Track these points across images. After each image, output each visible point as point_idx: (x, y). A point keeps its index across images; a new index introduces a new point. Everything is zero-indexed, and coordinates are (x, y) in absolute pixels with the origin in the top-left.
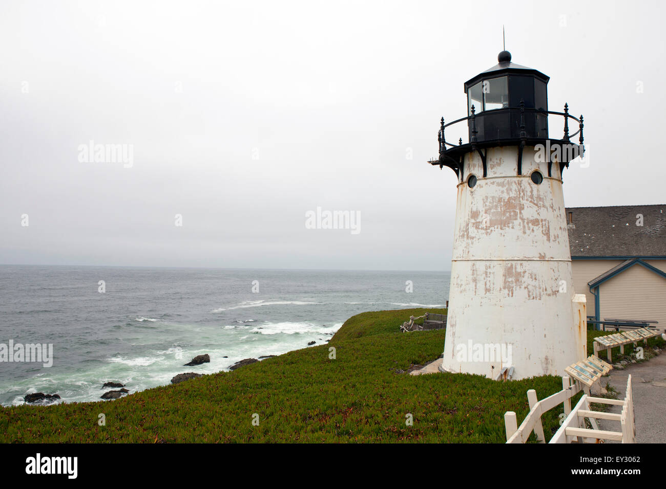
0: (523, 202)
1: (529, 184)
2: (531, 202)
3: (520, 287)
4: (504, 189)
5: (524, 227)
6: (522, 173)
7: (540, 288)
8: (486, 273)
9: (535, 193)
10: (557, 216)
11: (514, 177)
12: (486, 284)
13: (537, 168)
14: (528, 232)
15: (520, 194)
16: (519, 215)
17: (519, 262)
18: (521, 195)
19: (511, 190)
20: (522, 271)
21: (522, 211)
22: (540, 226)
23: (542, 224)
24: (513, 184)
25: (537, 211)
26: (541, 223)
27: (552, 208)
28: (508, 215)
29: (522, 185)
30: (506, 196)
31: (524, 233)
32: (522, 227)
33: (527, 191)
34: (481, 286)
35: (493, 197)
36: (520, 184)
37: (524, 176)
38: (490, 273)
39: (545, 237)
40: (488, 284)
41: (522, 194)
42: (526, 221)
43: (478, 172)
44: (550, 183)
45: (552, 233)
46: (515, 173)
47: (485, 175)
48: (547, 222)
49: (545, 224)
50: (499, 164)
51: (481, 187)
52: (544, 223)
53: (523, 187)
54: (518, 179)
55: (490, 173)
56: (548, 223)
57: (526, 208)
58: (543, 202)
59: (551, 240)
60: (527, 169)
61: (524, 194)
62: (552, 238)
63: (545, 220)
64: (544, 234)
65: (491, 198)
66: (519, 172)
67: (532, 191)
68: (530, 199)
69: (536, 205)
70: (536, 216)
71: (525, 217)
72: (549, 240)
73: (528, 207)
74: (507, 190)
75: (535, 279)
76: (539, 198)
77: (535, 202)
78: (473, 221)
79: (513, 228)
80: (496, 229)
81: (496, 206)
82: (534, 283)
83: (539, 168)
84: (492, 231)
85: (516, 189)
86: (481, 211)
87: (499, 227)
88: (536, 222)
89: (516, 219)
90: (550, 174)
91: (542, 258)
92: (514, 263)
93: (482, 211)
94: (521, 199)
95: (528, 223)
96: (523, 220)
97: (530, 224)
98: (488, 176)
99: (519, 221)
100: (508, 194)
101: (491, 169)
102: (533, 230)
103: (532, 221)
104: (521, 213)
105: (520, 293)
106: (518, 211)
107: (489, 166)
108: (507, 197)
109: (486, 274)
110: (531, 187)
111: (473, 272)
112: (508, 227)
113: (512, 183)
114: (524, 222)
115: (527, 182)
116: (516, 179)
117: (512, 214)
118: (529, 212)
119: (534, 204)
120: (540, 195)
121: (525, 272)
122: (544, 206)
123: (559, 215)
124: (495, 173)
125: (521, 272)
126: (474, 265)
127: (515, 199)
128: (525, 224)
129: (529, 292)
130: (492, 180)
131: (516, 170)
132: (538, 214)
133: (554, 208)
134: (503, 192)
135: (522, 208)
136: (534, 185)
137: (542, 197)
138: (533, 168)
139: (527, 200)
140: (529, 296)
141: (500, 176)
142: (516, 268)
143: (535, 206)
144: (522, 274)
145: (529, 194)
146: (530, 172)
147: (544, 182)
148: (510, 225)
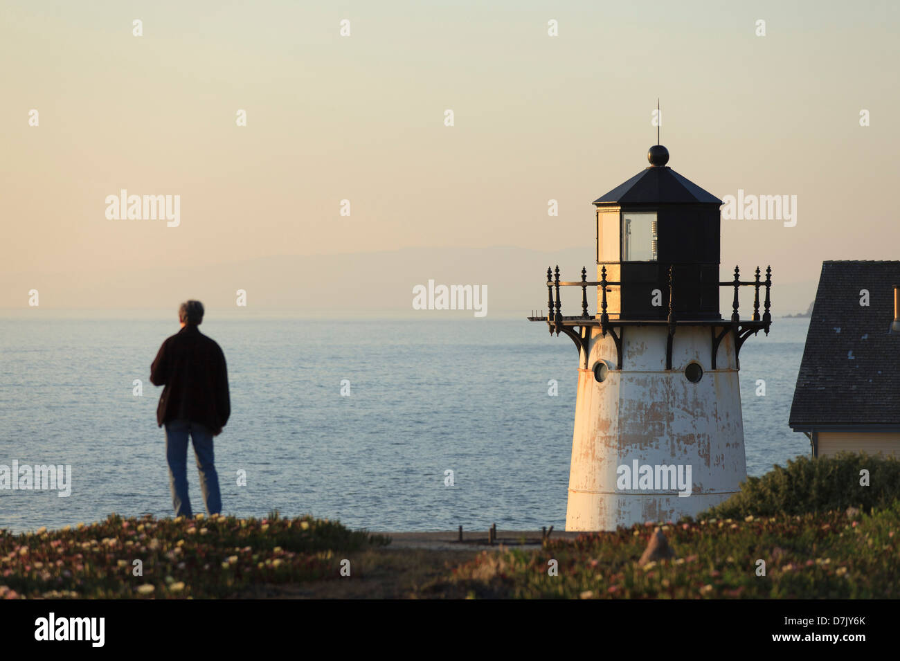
0: (672, 410)
1: (683, 382)
2: (684, 409)
4: (648, 389)
5: (673, 446)
6: (673, 367)
9: (690, 396)
10: (724, 427)
11: (661, 372)
13: (695, 358)
14: (678, 453)
15: (668, 398)
16: (665, 430)
17: (665, 497)
18: (670, 400)
19: (656, 391)
20: (668, 509)
21: (671, 424)
22: (696, 444)
23: (699, 441)
24: (660, 383)
25: (692, 423)
26: (697, 441)
27: (715, 416)
28: (650, 428)
29: (672, 384)
30: (648, 402)
31: (673, 454)
32: (669, 446)
33: (678, 394)
35: (631, 401)
36: (668, 382)
37: (675, 372)
38: (624, 512)
39: (703, 460)
41: (671, 398)
42: (676, 438)
43: (610, 359)
44: (714, 379)
45: (714, 453)
46: (663, 367)
47: (620, 365)
48: (707, 437)
49: (704, 441)
50: (641, 352)
51: (613, 383)
52: (702, 439)
53: (673, 388)
54: (667, 375)
55: (627, 364)
56: (708, 439)
57: (676, 417)
58: (702, 409)
59: (712, 464)
60: (682, 359)
61: (674, 398)
62: (713, 461)
63: (704, 435)
64: (701, 456)
65: (628, 403)
66: (669, 366)
67: (685, 395)
68: (682, 406)
69: (692, 414)
70: (691, 431)
71: (674, 432)
72: (708, 463)
73: (679, 417)
74: (650, 391)
76: (696, 403)
77: (690, 410)
78: (601, 434)
79: (657, 448)
80: (634, 450)
81: (635, 415)
83: (697, 357)
84: (628, 451)
85: (663, 391)
86: (612, 421)
87: (638, 447)
88: (689, 439)
89: (662, 435)
90: (714, 366)
91: (697, 491)
92: (657, 498)
93: (615, 420)
94: (670, 405)
95: (678, 441)
96: (671, 436)
97: (682, 443)
98: (624, 369)
99: (667, 437)
100: (652, 397)
101: (629, 359)
102: (685, 451)
103: (684, 437)
104: (668, 425)
106: (665, 423)
107: (625, 354)
108: (650, 403)
109: (620, 514)
110: (685, 388)
111: (600, 511)
112: (651, 446)
113: (657, 381)
114: (673, 439)
115: (679, 378)
116: (664, 376)
117: (657, 427)
118: (681, 425)
119: (689, 412)
120: (697, 399)
121: (672, 511)
122: (703, 415)
123: (726, 425)
124: (634, 365)
125: (666, 511)
126: (602, 499)
127: (661, 405)
128: (675, 442)
130: (630, 376)
131: (665, 362)
132: (694, 426)
133: (718, 416)
134: (644, 394)
135: (671, 418)
136: (690, 385)
137: (699, 401)
138: (690, 358)
139: (678, 407)
141: (641, 370)
142: (660, 506)
143: (689, 415)
144: (669, 514)
145: (681, 397)
146: (685, 365)
147: (705, 377)
148: (654, 444)
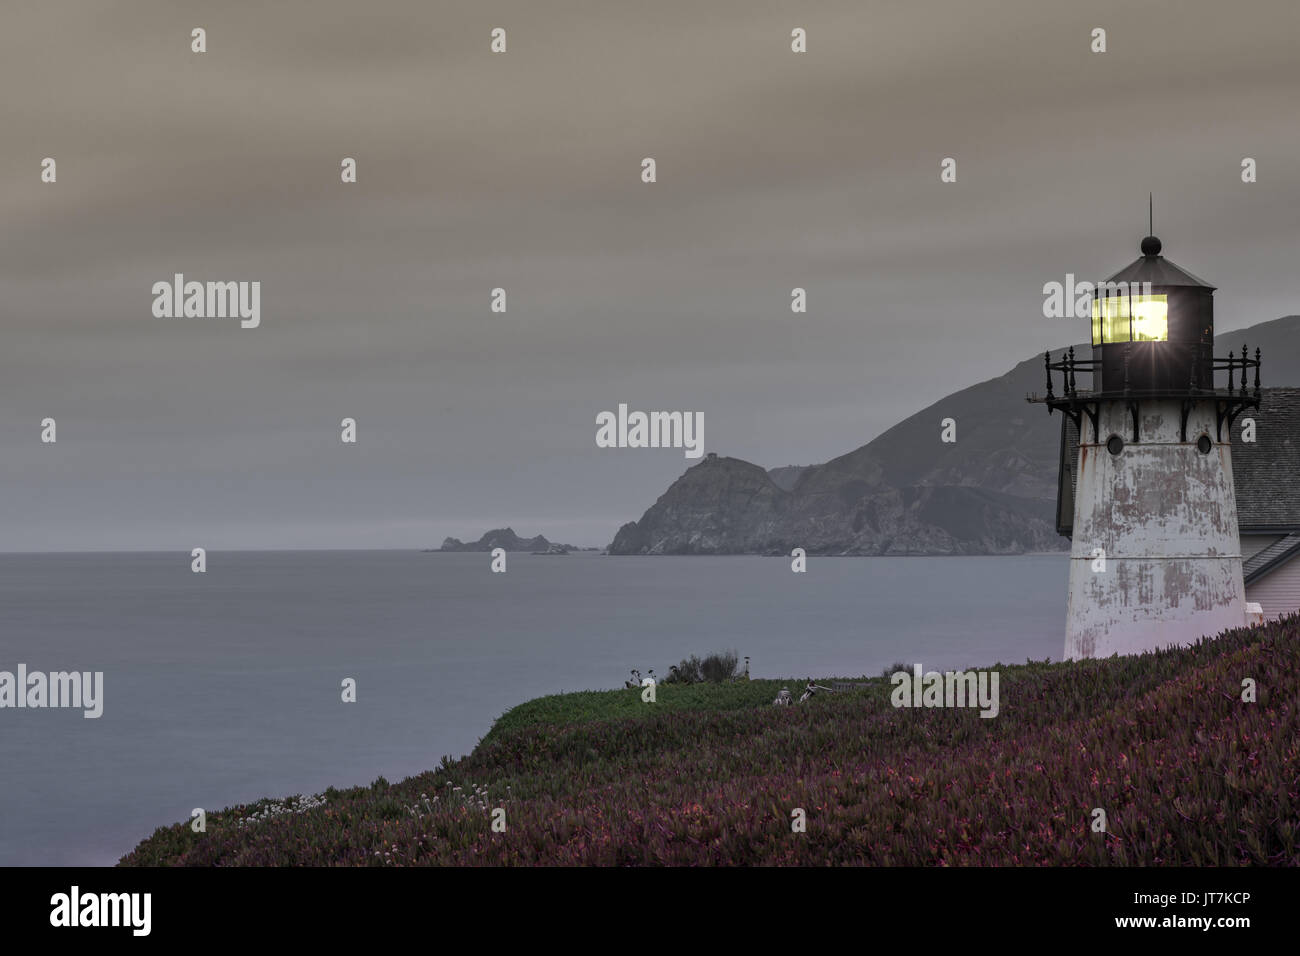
0: (1188, 479)
1: (1196, 454)
2: (1198, 478)
3: (1187, 595)
4: (1164, 460)
5: (1190, 512)
6: (1187, 439)
7: (1210, 595)
8: (1141, 576)
9: (1203, 466)
10: (1228, 496)
11: (1177, 444)
12: (1140, 592)
13: (1204, 432)
14: (1194, 520)
15: (1184, 468)
16: (1183, 498)
17: (1184, 561)
19: (1172, 462)
20: (1189, 572)
21: (1188, 492)
22: (1209, 511)
23: (1212, 509)
24: (1176, 454)
25: (1205, 491)
26: (1210, 508)
27: (1223, 486)
28: (1169, 496)
29: (1187, 456)
30: (1166, 471)
31: (1190, 521)
32: (1187, 514)
33: (1192, 464)
34: (1134, 593)
35: (1148, 472)
36: (1183, 454)
37: (1190, 444)
38: (1146, 576)
39: (1215, 528)
40: (1144, 590)
41: (1187, 469)
42: (1192, 505)
43: (1127, 435)
44: (1220, 452)
45: (1222, 521)
46: (1178, 440)
47: (1136, 439)
48: (1217, 505)
49: (1215, 509)
50: (1156, 425)
51: (1130, 455)
52: (1213, 506)
53: (1188, 459)
54: (1182, 447)
55: (1144, 437)
56: (1219, 507)
57: (1191, 487)
58: (1213, 479)
59: (1222, 531)
60: (1193, 434)
61: (1189, 468)
62: (1222, 528)
63: (1215, 503)
64: (1213, 522)
65: (1145, 473)
66: (1183, 439)
67: (1198, 465)
68: (1196, 475)
69: (1204, 483)
70: (1204, 498)
71: (1191, 500)
72: (1219, 531)
73: (1194, 486)
74: (1168, 461)
75: (1205, 583)
76: (1208, 473)
77: (1203, 479)
78: (1118, 503)
79: (1176, 514)
80: (1153, 516)
82: (1203, 588)
83: (1207, 430)
84: (1147, 518)
85: (1179, 462)
86: (1130, 490)
87: (1158, 513)
88: (1204, 506)
89: (1180, 503)
90: (1219, 440)
91: (1212, 555)
92: (1177, 561)
93: (1133, 489)
94: (1185, 474)
95: (1194, 508)
96: (1188, 503)
97: (1197, 510)
98: (1140, 441)
99: (1184, 505)
100: (1169, 467)
101: (1146, 431)
102: (1201, 518)
103: (1199, 504)
104: (1185, 495)
105: (1187, 602)
106: (1182, 491)
107: (1141, 425)
108: (1168, 473)
109: (1141, 578)
110: (1198, 458)
111: (1121, 575)
112: (1170, 513)
113: (1173, 452)
114: (1189, 506)
115: (1192, 450)
116: (1179, 448)
117: (1174, 495)
118: (1196, 493)
119: (1202, 481)
120: (1208, 468)
121: (1191, 574)
122: (1213, 484)
123: (1229, 494)
124: (1151, 437)
125: (1186, 574)
126: (1122, 565)
127: (1177, 474)
128: (1191, 509)
129: (1197, 600)
130: (1145, 448)
131: (1180, 434)
132: (1207, 495)
134: (1161, 465)
135: (1186, 488)
136: (1201, 456)
137: (1210, 471)
138: (1201, 431)
139: (1193, 476)
140: (1197, 604)
141: (1158, 442)
142: (1180, 569)
143: (1202, 484)
144: (1188, 576)
145: (1195, 467)
146: (1197, 437)
147: (1214, 450)
148: (1173, 511)
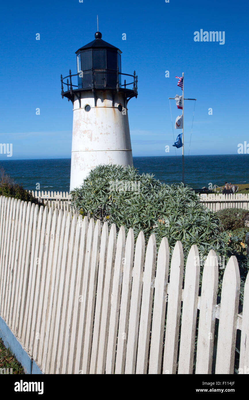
1: (84, 112)
2: (84, 121)
3: (78, 165)
5: (80, 135)
6: (81, 107)
7: (85, 165)
9: (86, 116)
10: (99, 127)
13: (88, 103)
14: (82, 137)
19: (77, 116)
22: (87, 133)
23: (88, 133)
24: (78, 113)
26: (87, 132)
27: (95, 123)
28: (76, 129)
31: (80, 137)
36: (80, 112)
39: (89, 139)
41: (81, 118)
42: (81, 131)
44: (95, 110)
45: (93, 137)
46: (79, 107)
48: (91, 131)
49: (90, 132)
52: (89, 132)
53: (81, 114)
54: (80, 110)
57: (82, 125)
58: (90, 121)
59: (93, 141)
62: (93, 139)
63: (90, 130)
64: (88, 137)
69: (86, 123)
70: (86, 129)
72: (91, 140)
75: (83, 160)
76: (88, 119)
77: (86, 121)
79: (77, 135)
82: (82, 162)
85: (79, 116)
88: (85, 132)
90: (96, 106)
91: (87, 150)
92: (76, 152)
94: (80, 120)
95: (82, 132)
96: (80, 131)
97: (83, 133)
100: (77, 118)
102: (84, 136)
104: (79, 128)
106: (79, 127)
108: (76, 120)
110: (84, 114)
118: (83, 127)
119: (85, 122)
121: (79, 157)
122: (90, 123)
127: (78, 121)
128: (81, 133)
129: (80, 167)
131: (79, 105)
132: (87, 127)
133: (97, 123)
135: (80, 125)
136: (86, 113)
137: (89, 118)
138: (86, 104)
139: (82, 121)
145: (83, 117)
146: (85, 106)
147: (92, 109)
